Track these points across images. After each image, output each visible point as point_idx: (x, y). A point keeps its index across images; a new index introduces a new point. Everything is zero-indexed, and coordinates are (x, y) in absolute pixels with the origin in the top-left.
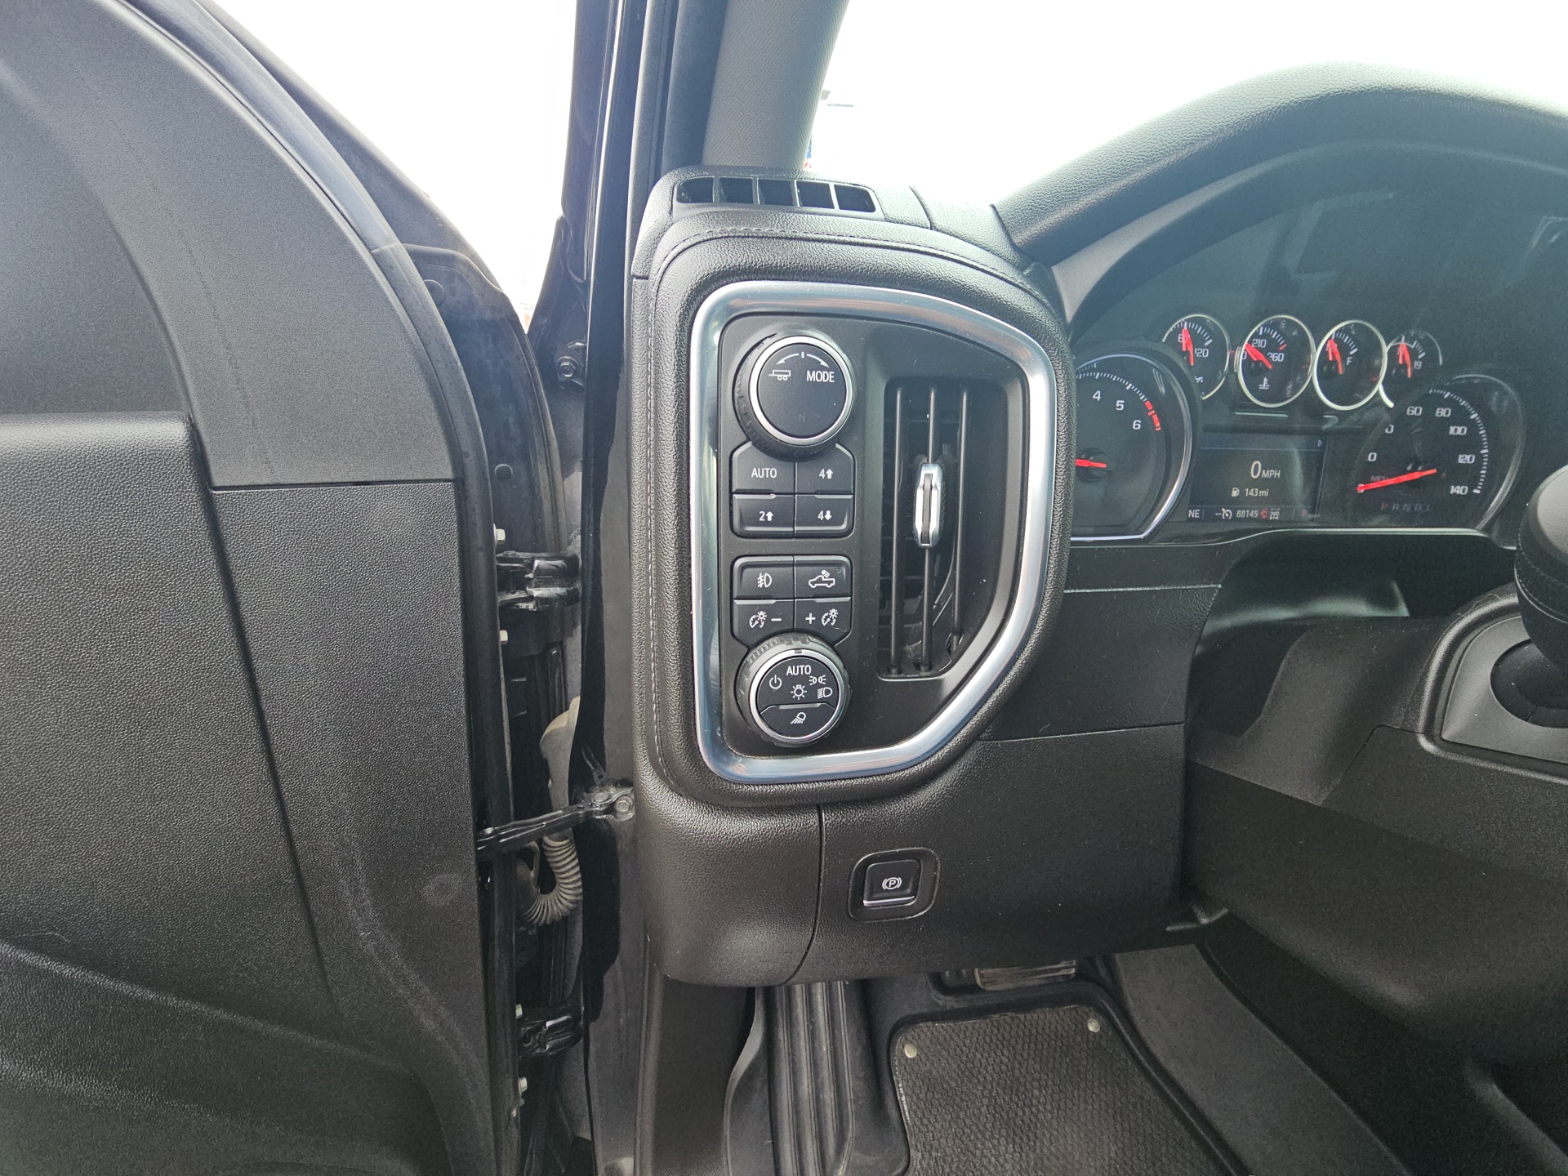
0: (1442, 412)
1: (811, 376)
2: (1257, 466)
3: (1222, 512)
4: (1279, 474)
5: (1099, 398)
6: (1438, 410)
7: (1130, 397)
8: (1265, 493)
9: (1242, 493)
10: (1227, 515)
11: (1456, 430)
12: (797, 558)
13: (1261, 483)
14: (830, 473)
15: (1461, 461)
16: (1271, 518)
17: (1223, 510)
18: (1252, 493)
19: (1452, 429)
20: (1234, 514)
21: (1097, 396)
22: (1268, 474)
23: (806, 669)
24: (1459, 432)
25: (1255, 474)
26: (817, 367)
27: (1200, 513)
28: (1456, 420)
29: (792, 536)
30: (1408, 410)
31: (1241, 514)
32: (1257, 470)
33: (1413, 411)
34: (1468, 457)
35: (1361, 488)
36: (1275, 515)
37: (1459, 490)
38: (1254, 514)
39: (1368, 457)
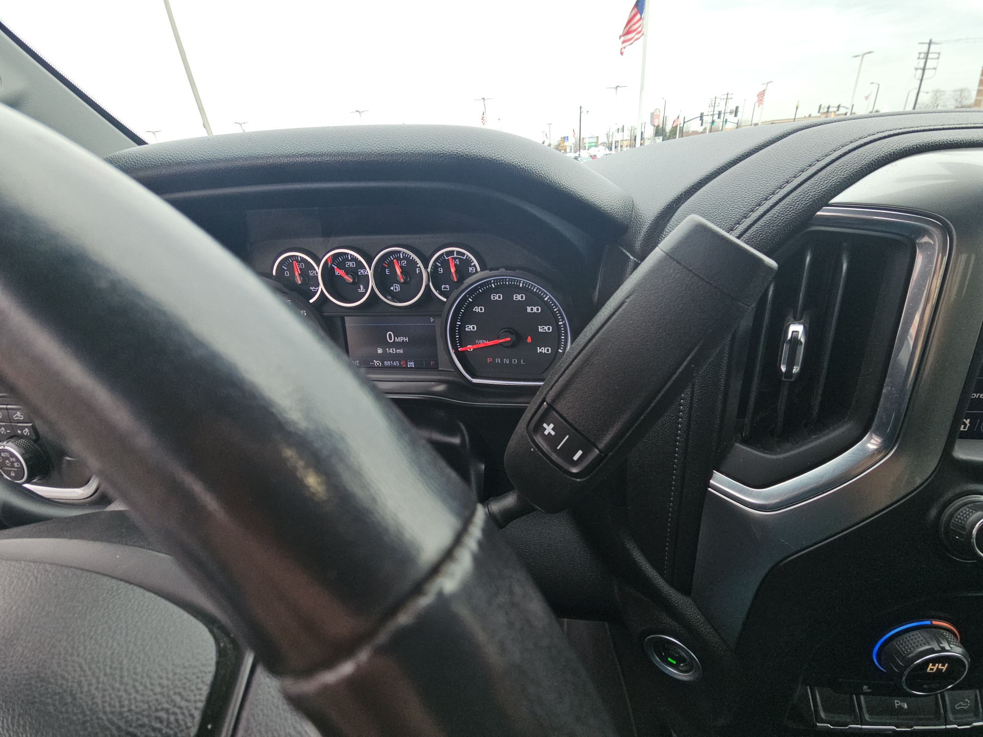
0: (518, 297)
2: (390, 334)
3: (374, 363)
4: (407, 339)
6: (514, 296)
9: (384, 351)
10: (378, 364)
11: (532, 309)
12: (9, 407)
13: (396, 345)
15: (540, 330)
16: (409, 366)
17: (375, 361)
18: (391, 351)
19: (529, 308)
20: (383, 363)
22: (400, 339)
24: (535, 311)
25: (391, 339)
27: (360, 363)
28: (529, 302)
30: (492, 297)
31: (387, 363)
32: (390, 336)
33: (496, 297)
34: (546, 328)
35: (470, 348)
36: (411, 364)
37: (544, 350)
38: (396, 363)
39: (470, 328)
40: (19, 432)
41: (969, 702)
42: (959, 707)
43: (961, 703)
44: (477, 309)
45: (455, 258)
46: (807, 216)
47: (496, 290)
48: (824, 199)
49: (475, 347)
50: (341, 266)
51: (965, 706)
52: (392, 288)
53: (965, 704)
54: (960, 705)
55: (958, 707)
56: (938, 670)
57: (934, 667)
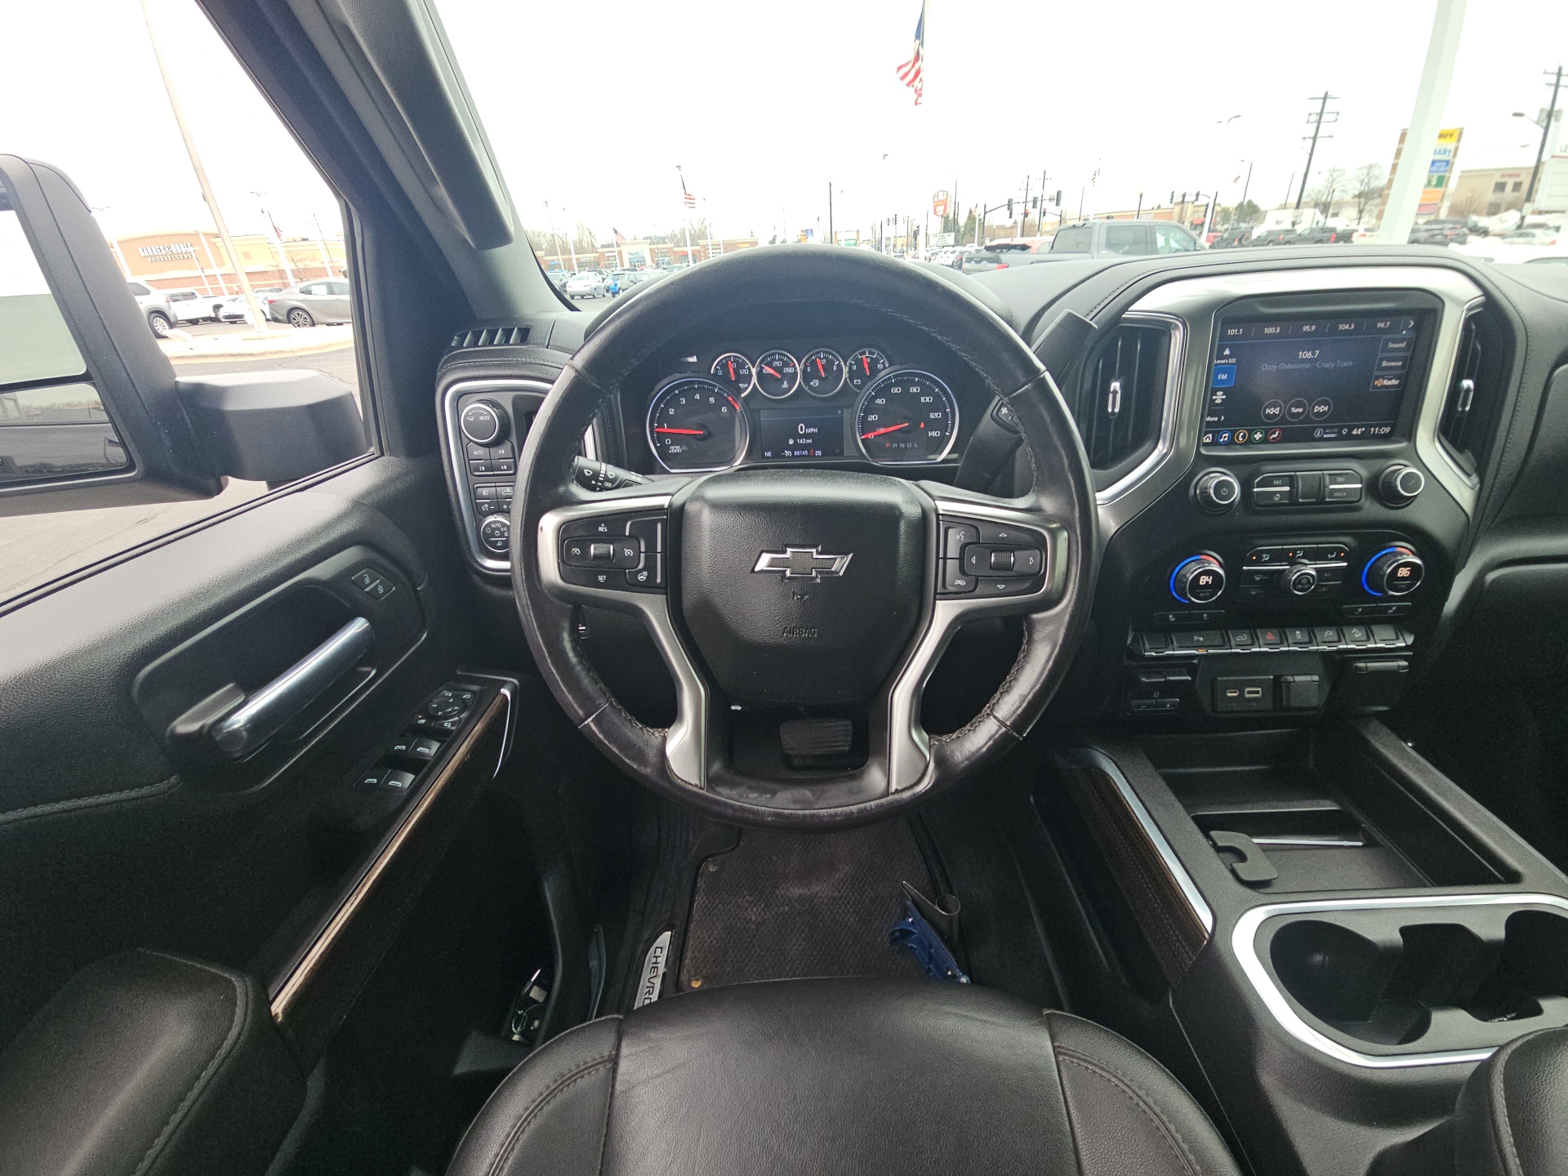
0: (914, 390)
1: (481, 418)
2: (802, 427)
4: (817, 430)
5: (698, 398)
6: (911, 388)
7: (718, 396)
8: (810, 441)
9: (795, 442)
10: (789, 454)
11: (925, 400)
12: (497, 484)
13: (806, 436)
14: (503, 451)
15: (932, 417)
16: (816, 455)
17: (786, 452)
18: (802, 442)
19: (923, 399)
20: (793, 454)
21: (697, 397)
22: (811, 430)
23: (499, 525)
24: (927, 400)
25: (802, 430)
26: (482, 415)
27: (772, 454)
28: (923, 394)
29: (493, 475)
30: (893, 390)
31: (797, 453)
32: (802, 428)
33: (896, 390)
34: (936, 414)
35: (871, 436)
36: (818, 453)
37: (934, 434)
38: (805, 453)
39: (872, 418)
40: (505, 507)
41: (1246, 636)
42: (1239, 639)
44: (879, 401)
45: (867, 357)
46: (1117, 318)
47: (896, 385)
48: (1125, 308)
49: (876, 433)
50: (770, 365)
52: (812, 384)
53: (1244, 637)
54: (1240, 637)
56: (1207, 582)
57: (1204, 580)
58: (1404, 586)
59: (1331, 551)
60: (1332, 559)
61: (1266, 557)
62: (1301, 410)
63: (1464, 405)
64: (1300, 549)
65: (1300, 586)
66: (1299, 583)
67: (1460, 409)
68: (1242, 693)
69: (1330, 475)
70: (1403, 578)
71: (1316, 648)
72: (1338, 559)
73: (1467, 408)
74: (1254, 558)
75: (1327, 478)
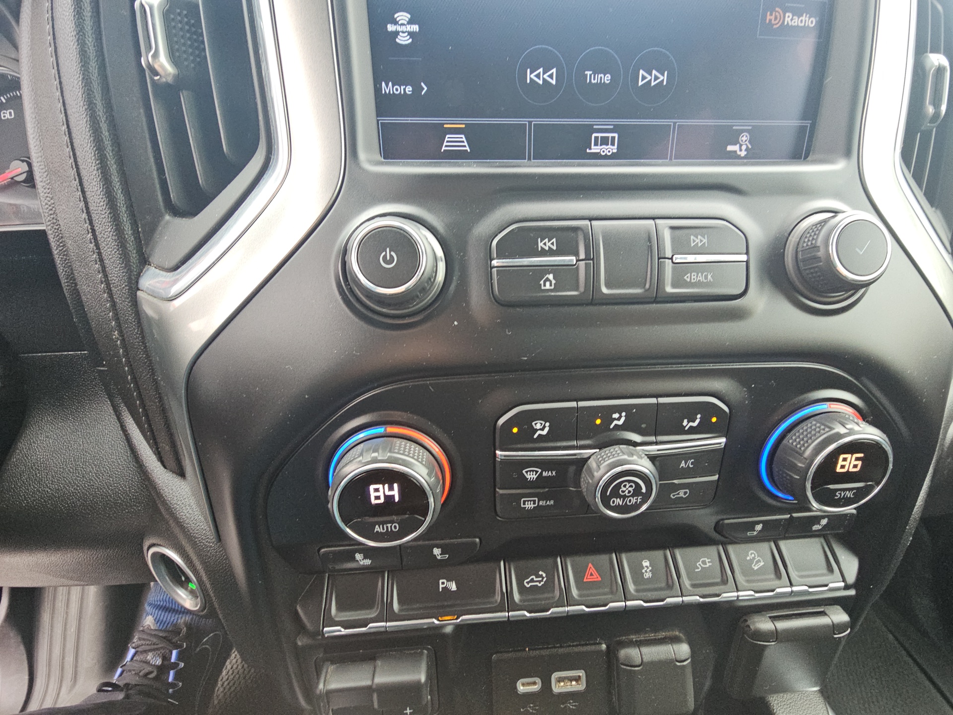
41: (544, 575)
42: (530, 584)
43: (533, 577)
51: (540, 582)
53: (540, 579)
54: (532, 581)
55: (528, 583)
56: (390, 499)
57: (378, 493)
58: (849, 494)
59: (690, 411)
60: (692, 431)
61: (541, 428)
62: (607, 79)
63: (936, 103)
64: (619, 409)
65: (619, 501)
66: (616, 493)
67: (931, 110)
68: (547, 684)
69: (673, 228)
70: (848, 477)
71: (679, 599)
72: (705, 428)
73: (944, 108)
74: (515, 430)
75: (667, 235)
